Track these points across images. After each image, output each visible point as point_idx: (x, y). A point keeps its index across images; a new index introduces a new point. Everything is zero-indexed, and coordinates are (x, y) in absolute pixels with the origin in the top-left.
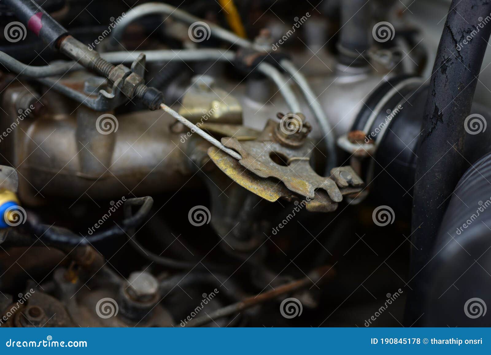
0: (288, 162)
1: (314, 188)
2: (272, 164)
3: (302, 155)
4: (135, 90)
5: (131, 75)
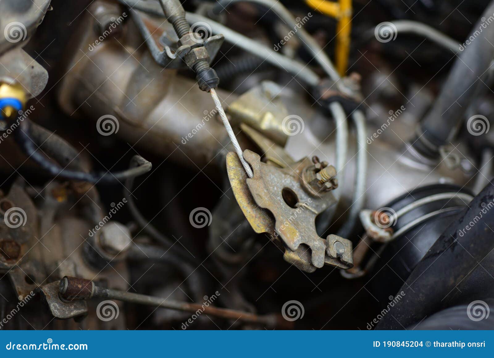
0: (296, 205)
1: (301, 242)
2: (280, 198)
3: (314, 205)
4: (196, 63)
5: (201, 47)
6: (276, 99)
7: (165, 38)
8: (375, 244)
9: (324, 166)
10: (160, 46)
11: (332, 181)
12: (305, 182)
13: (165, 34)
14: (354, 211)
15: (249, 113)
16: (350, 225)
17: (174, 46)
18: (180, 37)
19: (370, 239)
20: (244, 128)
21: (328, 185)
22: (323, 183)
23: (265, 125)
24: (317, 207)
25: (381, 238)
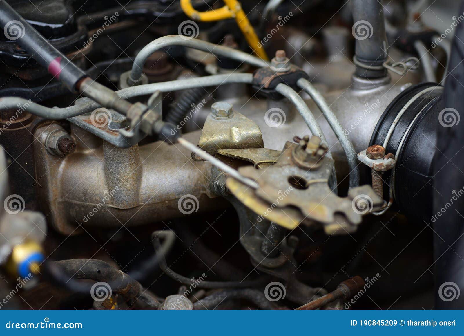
0: (307, 185)
3: (320, 176)
4: (152, 127)
5: (148, 112)
6: (230, 113)
7: (111, 123)
8: (385, 174)
9: (307, 140)
10: (112, 132)
11: (321, 147)
12: (301, 163)
14: (351, 160)
15: (218, 138)
16: (355, 170)
17: (125, 124)
18: (124, 114)
19: (379, 172)
20: (222, 152)
21: (321, 152)
22: (315, 154)
23: (237, 139)
24: (323, 176)
25: (388, 166)
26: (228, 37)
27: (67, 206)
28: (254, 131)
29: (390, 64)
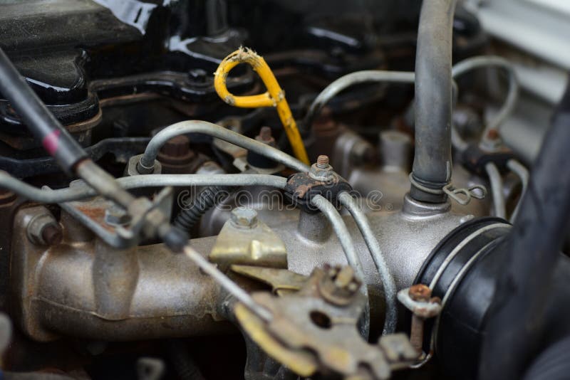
0: (331, 323)
3: (348, 314)
4: (156, 230)
5: (154, 211)
6: (253, 223)
7: (109, 216)
8: (428, 322)
9: (338, 269)
10: (108, 227)
11: (354, 280)
12: (328, 295)
13: (107, 213)
14: (389, 297)
15: (234, 251)
16: (393, 312)
17: (125, 221)
18: (124, 208)
19: (420, 318)
20: (237, 268)
21: (353, 287)
22: (346, 288)
23: (256, 256)
24: (352, 315)
25: (432, 312)
26: (265, 129)
27: (42, 306)
28: (278, 249)
29: (451, 189)
